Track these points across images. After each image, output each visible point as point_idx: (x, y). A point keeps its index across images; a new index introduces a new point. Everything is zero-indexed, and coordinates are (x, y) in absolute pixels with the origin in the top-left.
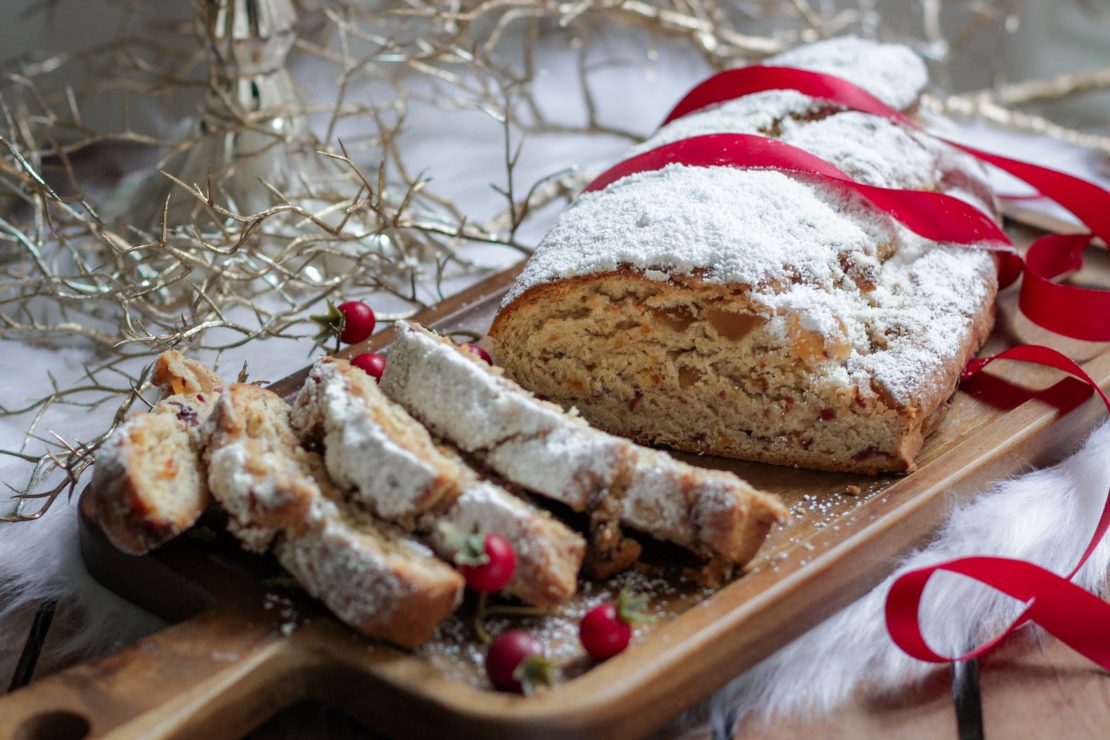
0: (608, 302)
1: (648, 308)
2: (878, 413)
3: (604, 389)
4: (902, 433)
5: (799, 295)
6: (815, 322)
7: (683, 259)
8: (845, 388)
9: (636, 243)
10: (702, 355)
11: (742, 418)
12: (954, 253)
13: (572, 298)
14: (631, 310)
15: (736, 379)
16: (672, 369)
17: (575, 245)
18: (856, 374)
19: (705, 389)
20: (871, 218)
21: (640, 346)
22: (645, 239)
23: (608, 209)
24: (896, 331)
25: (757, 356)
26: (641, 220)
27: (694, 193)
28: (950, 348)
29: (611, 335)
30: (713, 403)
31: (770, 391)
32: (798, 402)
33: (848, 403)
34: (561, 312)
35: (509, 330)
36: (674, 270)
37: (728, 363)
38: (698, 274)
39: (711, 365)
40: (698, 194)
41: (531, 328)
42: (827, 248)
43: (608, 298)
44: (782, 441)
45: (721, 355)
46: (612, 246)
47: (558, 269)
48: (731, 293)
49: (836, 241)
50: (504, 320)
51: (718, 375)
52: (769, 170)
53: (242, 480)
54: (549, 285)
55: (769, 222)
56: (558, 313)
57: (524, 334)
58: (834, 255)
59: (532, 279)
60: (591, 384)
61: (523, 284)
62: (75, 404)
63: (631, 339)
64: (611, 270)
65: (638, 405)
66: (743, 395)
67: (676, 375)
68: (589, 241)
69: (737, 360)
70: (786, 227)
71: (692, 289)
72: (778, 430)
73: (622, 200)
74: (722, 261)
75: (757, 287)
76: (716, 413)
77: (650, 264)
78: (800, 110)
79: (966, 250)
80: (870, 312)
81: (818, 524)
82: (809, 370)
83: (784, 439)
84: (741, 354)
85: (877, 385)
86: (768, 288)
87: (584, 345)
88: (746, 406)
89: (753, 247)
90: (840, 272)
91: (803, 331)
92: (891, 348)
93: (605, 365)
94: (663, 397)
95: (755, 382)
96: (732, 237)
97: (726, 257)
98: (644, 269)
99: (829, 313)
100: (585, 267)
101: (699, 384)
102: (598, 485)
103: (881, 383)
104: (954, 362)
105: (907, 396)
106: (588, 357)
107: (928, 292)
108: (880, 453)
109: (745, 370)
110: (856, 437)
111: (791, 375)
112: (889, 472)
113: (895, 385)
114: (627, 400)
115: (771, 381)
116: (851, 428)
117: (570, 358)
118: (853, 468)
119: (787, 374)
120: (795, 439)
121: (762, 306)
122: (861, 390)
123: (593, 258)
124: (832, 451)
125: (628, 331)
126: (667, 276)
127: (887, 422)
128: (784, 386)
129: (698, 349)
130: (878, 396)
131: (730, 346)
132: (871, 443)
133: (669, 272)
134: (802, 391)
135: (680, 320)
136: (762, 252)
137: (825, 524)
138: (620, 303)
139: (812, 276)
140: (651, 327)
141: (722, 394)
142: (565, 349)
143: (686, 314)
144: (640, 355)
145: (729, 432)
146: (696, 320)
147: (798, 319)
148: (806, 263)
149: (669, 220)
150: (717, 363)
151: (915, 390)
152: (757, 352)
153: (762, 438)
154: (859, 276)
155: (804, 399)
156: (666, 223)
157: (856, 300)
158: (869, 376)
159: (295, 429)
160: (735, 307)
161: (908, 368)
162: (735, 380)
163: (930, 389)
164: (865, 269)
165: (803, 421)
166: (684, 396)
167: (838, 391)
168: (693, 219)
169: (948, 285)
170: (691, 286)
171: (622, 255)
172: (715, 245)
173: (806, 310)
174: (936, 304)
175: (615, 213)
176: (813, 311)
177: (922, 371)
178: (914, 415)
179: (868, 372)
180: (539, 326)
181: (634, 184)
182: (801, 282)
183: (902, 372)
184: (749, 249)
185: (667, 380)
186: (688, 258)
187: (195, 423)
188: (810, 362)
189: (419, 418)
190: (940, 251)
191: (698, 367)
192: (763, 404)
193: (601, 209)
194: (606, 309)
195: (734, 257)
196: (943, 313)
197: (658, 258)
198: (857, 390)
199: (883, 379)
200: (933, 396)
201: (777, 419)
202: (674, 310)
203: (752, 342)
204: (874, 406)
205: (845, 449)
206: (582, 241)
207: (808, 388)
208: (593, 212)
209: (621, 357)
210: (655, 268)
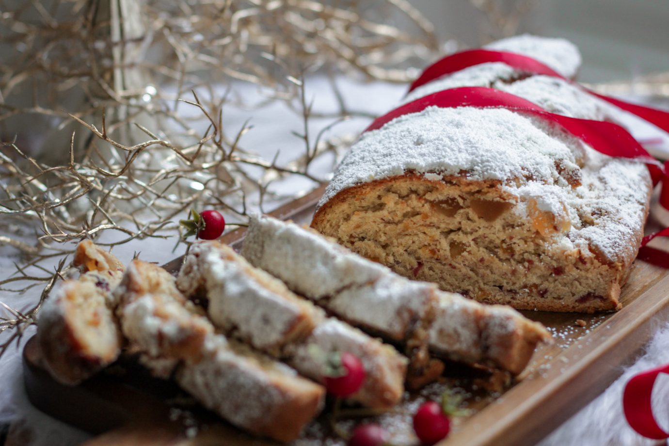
0: (397, 198)
1: (427, 201)
2: (595, 268)
3: (395, 261)
4: (611, 282)
5: (534, 188)
6: (548, 205)
7: (452, 164)
8: (571, 251)
9: (416, 155)
10: (466, 233)
11: (496, 277)
12: (624, 164)
13: (371, 196)
14: (414, 202)
15: (491, 248)
16: (445, 244)
17: (370, 161)
18: (577, 241)
19: (469, 257)
20: (569, 140)
21: (421, 228)
22: (422, 152)
23: (389, 138)
24: (599, 212)
25: (507, 232)
26: (418, 140)
27: (451, 122)
28: (636, 223)
29: (400, 222)
30: (475, 268)
31: (516, 257)
32: (537, 263)
33: (574, 261)
34: (363, 207)
35: (325, 222)
36: (446, 172)
37: (485, 238)
38: (463, 174)
39: (474, 240)
40: (455, 123)
41: (342, 220)
42: (547, 157)
43: (397, 195)
44: (525, 292)
45: (481, 232)
46: (399, 159)
47: (361, 176)
48: (487, 187)
49: (553, 152)
50: (321, 215)
51: (478, 247)
52: (499, 108)
53: (152, 323)
54: (355, 188)
55: (507, 138)
56: (361, 209)
57: (336, 225)
58: (552, 161)
59: (341, 185)
60: (385, 259)
61: (335, 189)
62: (10, 290)
63: (414, 224)
64: (399, 175)
65: (420, 272)
66: (497, 260)
67: (448, 248)
68: (381, 157)
69: (492, 235)
70: (520, 142)
71: (458, 186)
72: (522, 284)
73: (399, 131)
74: (480, 165)
75: (506, 182)
76: (477, 274)
77: (428, 169)
78: (506, 76)
79: (631, 162)
80: (578, 201)
81: (562, 346)
82: (544, 240)
83: (527, 290)
84: (496, 230)
85: (594, 248)
86: (513, 183)
87: (380, 230)
88: (499, 268)
89: (500, 155)
90: (556, 173)
91: (540, 212)
92: (598, 224)
93: (396, 244)
94: (438, 265)
95: (505, 251)
96: (485, 149)
97: (482, 162)
98: (424, 173)
99: (556, 199)
100: (381, 173)
101: (465, 254)
102: (414, 318)
103: (596, 246)
104: (640, 233)
105: (615, 254)
106: (383, 239)
107: (614, 188)
108: (595, 297)
109: (498, 242)
110: (579, 286)
111: (532, 243)
112: (603, 310)
113: (606, 247)
114: (411, 269)
115: (517, 249)
116: (576, 280)
117: (370, 240)
118: (577, 308)
119: (528, 243)
120: (534, 290)
121: (510, 195)
122: (582, 252)
123: (386, 167)
124: (562, 297)
125: (412, 219)
126: (441, 177)
127: (601, 274)
128: (526, 252)
129: (463, 229)
130: (595, 255)
131: (487, 226)
132: (590, 290)
133: (442, 174)
134: (539, 255)
135: (451, 208)
136: (507, 157)
137: (567, 346)
138: (406, 198)
139: (540, 175)
140: (430, 214)
141: (482, 260)
142: (366, 234)
143: (455, 204)
144: (421, 235)
145: (486, 287)
146: (462, 208)
147: (536, 204)
148: (535, 166)
149: (438, 139)
150: (477, 238)
151: (620, 251)
152: (507, 228)
153: (510, 291)
154: (569, 176)
155: (541, 261)
156: (436, 142)
157: (569, 193)
158: (587, 242)
159: (182, 292)
160: (491, 196)
161: (613, 236)
162: (490, 251)
163: (629, 250)
164: (573, 172)
165: (540, 277)
166: (454, 263)
167: (566, 253)
168: (455, 138)
169: (625, 184)
170: (458, 183)
171: (407, 164)
172: (473, 154)
173: (541, 197)
174: (621, 196)
175: (395, 138)
176: (546, 198)
177: (623, 238)
178: (620, 268)
179: (586, 239)
180: (347, 218)
181: (403, 122)
182: (533, 180)
183: (609, 239)
184: (498, 156)
185: (441, 252)
186: (456, 164)
187: (108, 290)
188: (545, 234)
189: (277, 276)
190: (615, 163)
191: (464, 242)
192: (511, 266)
193: (383, 138)
194: (396, 203)
195: (488, 161)
196: (626, 202)
197: (433, 164)
198: (580, 252)
199: (598, 243)
200: (631, 255)
201: (522, 276)
202: (446, 202)
203: (503, 221)
204: (592, 263)
205: (571, 295)
206: (375, 158)
207: (544, 253)
208: (378, 140)
209: (407, 237)
210: (431, 171)
